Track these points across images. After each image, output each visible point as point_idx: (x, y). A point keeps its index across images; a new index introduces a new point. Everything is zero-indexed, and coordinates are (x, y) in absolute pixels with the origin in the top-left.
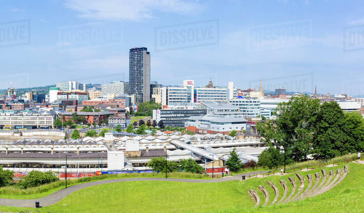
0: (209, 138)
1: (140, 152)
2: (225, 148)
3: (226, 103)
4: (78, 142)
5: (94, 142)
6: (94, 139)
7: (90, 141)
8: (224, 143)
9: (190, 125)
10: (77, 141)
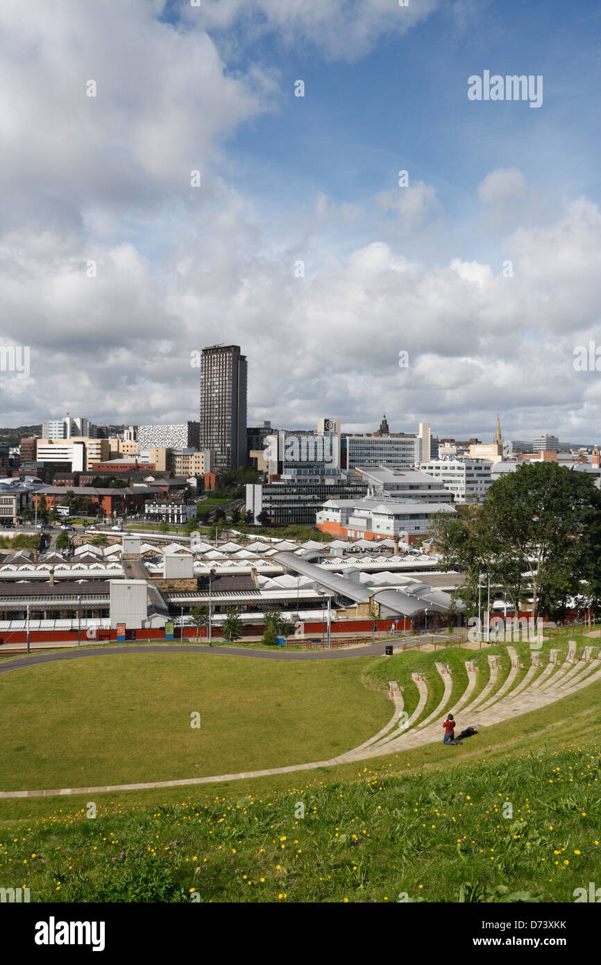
0: (363, 550)
1: (196, 581)
2: (395, 574)
3: (413, 470)
4: (61, 556)
5: (98, 556)
6: (102, 549)
7: (88, 556)
8: (396, 562)
9: (328, 519)
10: (58, 555)
